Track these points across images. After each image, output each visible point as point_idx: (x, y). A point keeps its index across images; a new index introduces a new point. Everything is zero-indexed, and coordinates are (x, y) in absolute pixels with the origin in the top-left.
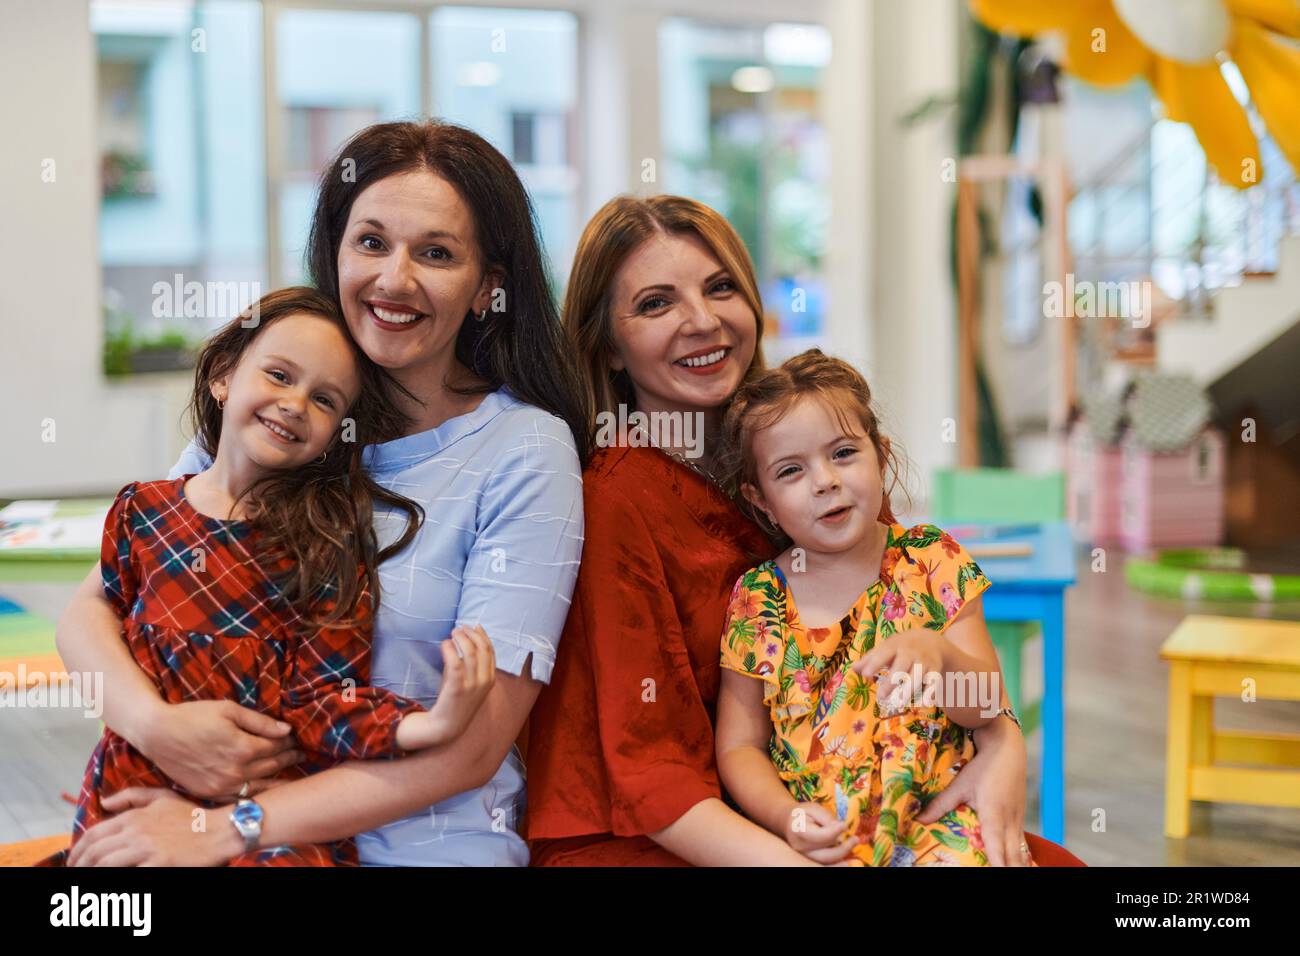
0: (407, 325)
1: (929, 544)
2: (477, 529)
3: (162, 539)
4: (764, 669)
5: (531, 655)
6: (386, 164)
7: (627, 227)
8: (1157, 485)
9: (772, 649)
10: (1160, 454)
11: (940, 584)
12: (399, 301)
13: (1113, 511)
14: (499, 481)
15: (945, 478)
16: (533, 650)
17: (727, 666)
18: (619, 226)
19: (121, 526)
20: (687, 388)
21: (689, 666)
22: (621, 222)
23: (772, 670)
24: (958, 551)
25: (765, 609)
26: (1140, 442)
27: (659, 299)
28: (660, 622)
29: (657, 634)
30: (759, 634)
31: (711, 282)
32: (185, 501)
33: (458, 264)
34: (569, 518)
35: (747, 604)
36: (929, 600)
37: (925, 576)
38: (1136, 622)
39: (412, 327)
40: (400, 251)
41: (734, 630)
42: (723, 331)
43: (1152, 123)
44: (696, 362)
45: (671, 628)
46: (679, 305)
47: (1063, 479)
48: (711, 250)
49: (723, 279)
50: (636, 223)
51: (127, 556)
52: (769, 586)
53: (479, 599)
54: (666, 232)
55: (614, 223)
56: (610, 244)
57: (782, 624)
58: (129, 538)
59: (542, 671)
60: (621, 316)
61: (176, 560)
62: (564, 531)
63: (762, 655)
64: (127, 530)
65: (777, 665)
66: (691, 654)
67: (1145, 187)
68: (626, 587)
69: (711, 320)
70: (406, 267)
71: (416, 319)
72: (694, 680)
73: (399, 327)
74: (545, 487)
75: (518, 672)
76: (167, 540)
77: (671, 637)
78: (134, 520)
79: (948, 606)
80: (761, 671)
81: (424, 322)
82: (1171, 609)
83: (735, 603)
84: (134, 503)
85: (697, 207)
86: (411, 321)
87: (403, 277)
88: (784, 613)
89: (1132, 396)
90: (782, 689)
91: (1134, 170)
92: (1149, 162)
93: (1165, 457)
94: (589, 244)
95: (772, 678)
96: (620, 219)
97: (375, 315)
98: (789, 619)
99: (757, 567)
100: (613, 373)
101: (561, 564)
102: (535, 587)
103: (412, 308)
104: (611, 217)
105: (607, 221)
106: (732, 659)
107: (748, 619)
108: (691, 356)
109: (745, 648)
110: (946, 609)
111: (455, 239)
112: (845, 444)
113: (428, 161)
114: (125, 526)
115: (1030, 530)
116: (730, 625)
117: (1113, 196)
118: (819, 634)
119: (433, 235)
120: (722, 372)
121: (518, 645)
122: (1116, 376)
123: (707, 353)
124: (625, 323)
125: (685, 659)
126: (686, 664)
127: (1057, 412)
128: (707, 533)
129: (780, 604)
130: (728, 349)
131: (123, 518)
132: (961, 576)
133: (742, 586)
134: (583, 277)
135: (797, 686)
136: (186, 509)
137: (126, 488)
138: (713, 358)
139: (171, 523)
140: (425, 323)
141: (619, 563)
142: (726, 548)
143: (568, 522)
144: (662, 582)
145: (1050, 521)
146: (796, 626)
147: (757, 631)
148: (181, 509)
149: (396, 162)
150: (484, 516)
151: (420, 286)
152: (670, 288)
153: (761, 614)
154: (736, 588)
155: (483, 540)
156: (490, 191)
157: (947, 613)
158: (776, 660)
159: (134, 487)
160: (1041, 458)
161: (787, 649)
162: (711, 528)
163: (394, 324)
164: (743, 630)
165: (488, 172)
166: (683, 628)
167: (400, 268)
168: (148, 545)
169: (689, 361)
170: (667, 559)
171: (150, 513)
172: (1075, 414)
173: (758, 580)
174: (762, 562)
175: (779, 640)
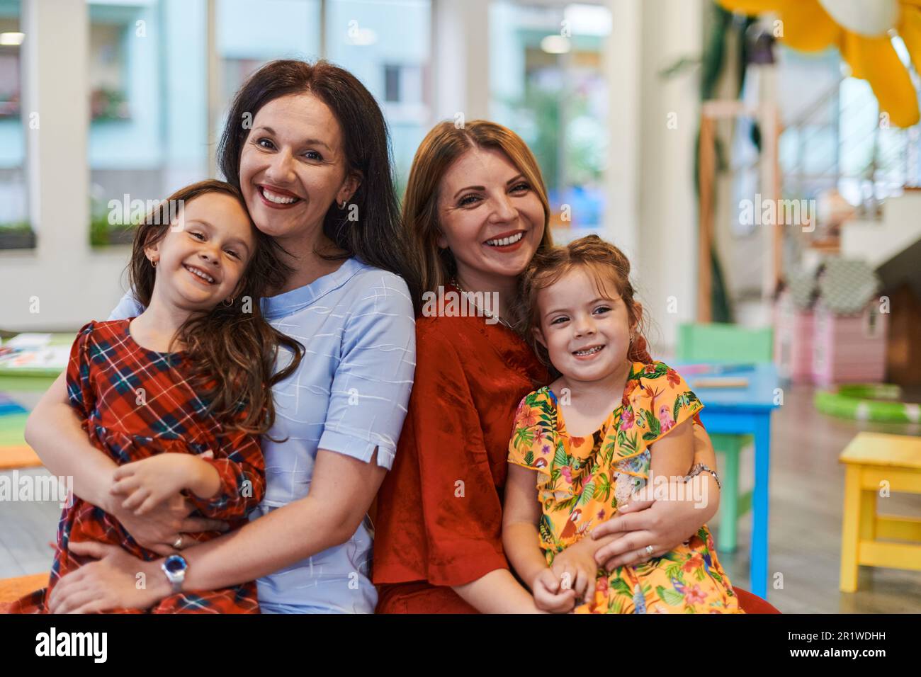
0: (287, 206)
1: (658, 377)
2: (341, 356)
3: (113, 365)
4: (540, 463)
5: (377, 447)
6: (281, 87)
7: (451, 143)
8: (839, 338)
9: (546, 449)
10: (842, 316)
11: (661, 405)
12: (281, 187)
13: (807, 356)
14: (357, 321)
15: (686, 330)
16: (379, 445)
17: (512, 461)
18: (445, 143)
19: (82, 355)
20: (493, 262)
21: (487, 463)
22: (447, 139)
23: (545, 464)
24: (678, 382)
25: (542, 420)
26: (827, 307)
27: (475, 196)
28: (466, 429)
29: (463, 438)
30: (537, 438)
31: (511, 184)
32: (130, 338)
33: (326, 164)
34: (407, 349)
35: (528, 417)
36: (650, 416)
37: (651, 398)
38: (822, 436)
39: (290, 208)
40: (285, 151)
41: (518, 434)
42: (520, 220)
43: (841, 79)
44: (501, 242)
45: (475, 434)
46: (488, 200)
47: (772, 332)
48: (512, 161)
49: (520, 182)
50: (456, 141)
51: (87, 377)
52: (545, 404)
53: (341, 407)
54: (479, 147)
55: (441, 141)
56: (438, 155)
57: (554, 431)
58: (89, 364)
59: (385, 460)
60: (447, 208)
61: (124, 382)
62: (403, 358)
63: (538, 454)
64: (87, 358)
65: (550, 461)
66: (489, 454)
67: (834, 126)
68: (443, 403)
69: (512, 212)
70: (289, 163)
71: (293, 202)
72: (490, 473)
73: (281, 206)
74: (389, 326)
75: (368, 460)
76: (117, 366)
77: (474, 441)
78: (92, 350)
79: (663, 423)
80: (538, 465)
81: (300, 204)
82: (847, 428)
83: (519, 416)
84: (92, 338)
85: (502, 130)
86: (289, 203)
87: (286, 169)
88: (555, 423)
89: (822, 274)
90: (552, 479)
91: (826, 114)
92: (838, 107)
93: (846, 318)
94: (423, 156)
95: (546, 470)
96: (445, 138)
97: (263, 196)
98: (558, 428)
99: (537, 390)
100: (440, 249)
101: (400, 382)
102: (382, 398)
103: (292, 193)
104: (439, 137)
105: (436, 140)
106: (516, 456)
107: (528, 427)
108: (497, 238)
109: (527, 448)
110: (661, 425)
111: (326, 146)
112: (602, 303)
113: (313, 88)
114: (85, 355)
115: (747, 369)
116: (516, 431)
117: (811, 132)
118: (578, 441)
119: (310, 142)
120: (519, 251)
121: (369, 440)
122: (811, 260)
123: (508, 235)
124: (449, 214)
125: (485, 457)
126: (484, 461)
127: (768, 285)
128: (506, 365)
129: (552, 417)
130: (524, 232)
131: (83, 349)
132: (677, 403)
133: (525, 404)
134: (418, 180)
135: (563, 477)
136: (131, 343)
137: (86, 327)
138: (513, 239)
139: (120, 353)
140: (300, 206)
141: (439, 386)
142: (518, 377)
143: (406, 352)
144: (469, 401)
145: (762, 363)
146: (563, 434)
147: (535, 436)
148: (126, 343)
149: (288, 87)
150: (346, 347)
151: (298, 177)
152: (481, 188)
153: (538, 424)
154: (520, 406)
155: (345, 364)
156: (355, 112)
157: (662, 428)
158: (549, 457)
159: (93, 325)
160: (756, 317)
161: (557, 450)
162: (509, 361)
163: (277, 204)
164: (525, 435)
165: (355, 100)
166: (484, 434)
167: (284, 162)
168: (102, 369)
169: (495, 242)
170: (473, 384)
171: (104, 345)
172: (781, 286)
173: (537, 400)
174: (541, 387)
175: (552, 443)
